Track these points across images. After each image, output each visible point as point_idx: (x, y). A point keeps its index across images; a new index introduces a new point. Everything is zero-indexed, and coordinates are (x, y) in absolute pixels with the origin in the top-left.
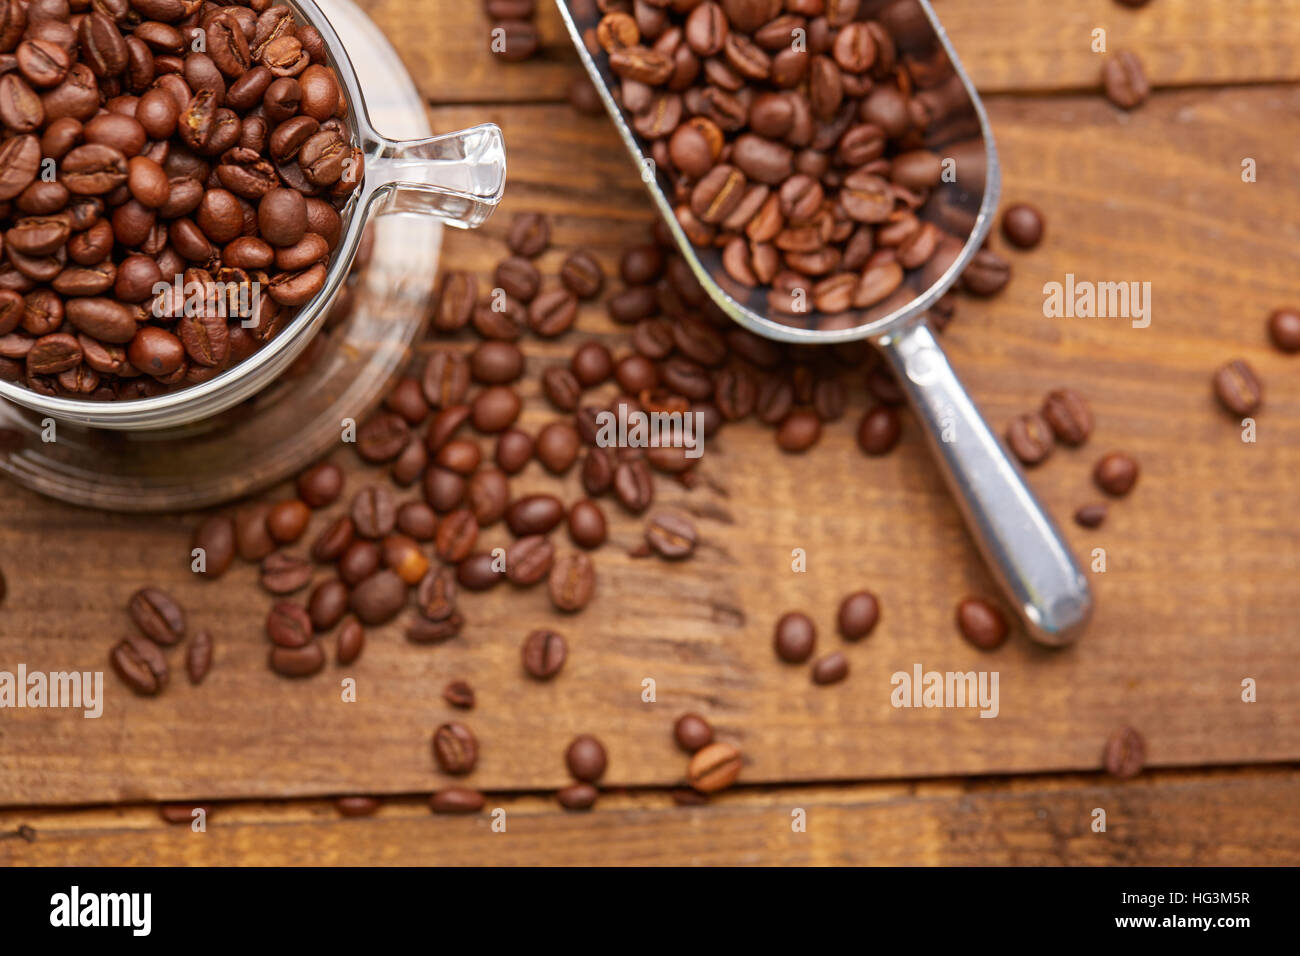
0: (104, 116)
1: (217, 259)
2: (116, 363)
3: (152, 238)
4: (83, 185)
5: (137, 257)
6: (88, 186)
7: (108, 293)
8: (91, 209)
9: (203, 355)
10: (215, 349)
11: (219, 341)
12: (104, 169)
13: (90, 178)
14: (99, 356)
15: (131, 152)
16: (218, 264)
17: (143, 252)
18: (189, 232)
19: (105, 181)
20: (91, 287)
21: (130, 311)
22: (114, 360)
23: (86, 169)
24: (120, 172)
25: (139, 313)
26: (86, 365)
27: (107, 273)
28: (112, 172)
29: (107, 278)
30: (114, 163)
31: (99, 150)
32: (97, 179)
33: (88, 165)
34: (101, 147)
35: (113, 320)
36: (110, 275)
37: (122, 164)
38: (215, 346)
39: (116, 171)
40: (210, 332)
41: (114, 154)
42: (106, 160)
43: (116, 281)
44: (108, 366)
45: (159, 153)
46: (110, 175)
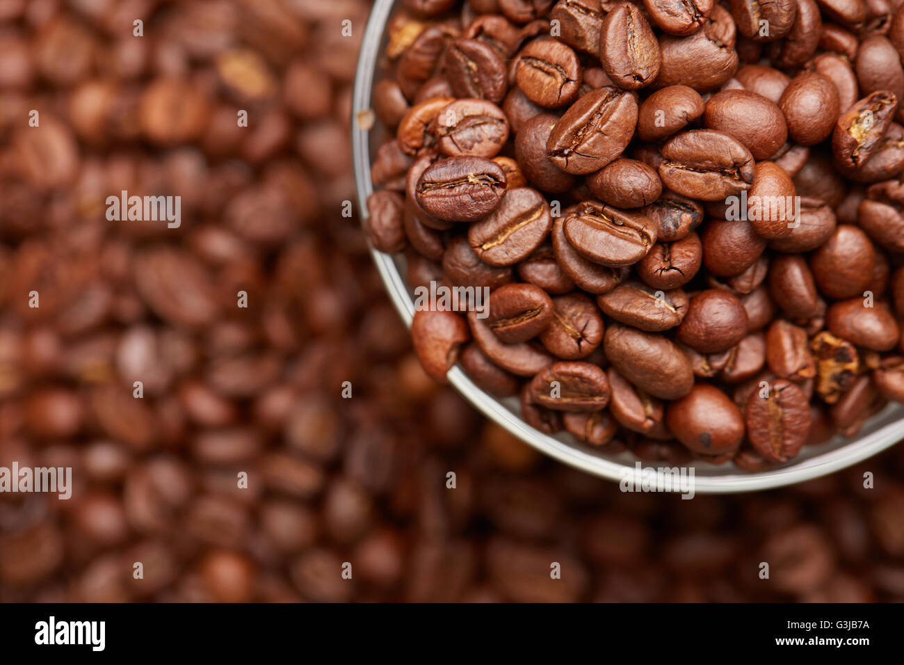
0: (736, 92)
1: (817, 317)
2: (650, 423)
3: (749, 272)
4: (685, 183)
5: (723, 294)
6: (693, 187)
7: (672, 334)
8: (687, 218)
9: (770, 446)
10: (789, 442)
11: (796, 433)
12: (721, 168)
13: (697, 178)
14: (631, 408)
15: (763, 153)
16: (818, 323)
17: (731, 286)
18: (796, 275)
19: (717, 184)
20: (652, 322)
21: (689, 360)
22: (649, 417)
23: (695, 163)
24: (742, 179)
25: (700, 365)
26: (609, 412)
27: (676, 308)
28: (731, 175)
29: (676, 315)
30: (738, 165)
31: (722, 141)
32: (708, 181)
33: (702, 159)
34: (725, 138)
35: (667, 371)
36: (679, 312)
37: (747, 170)
38: (789, 438)
39: (737, 177)
40: (788, 418)
41: (740, 152)
42: (728, 159)
43: (686, 319)
44: (639, 424)
45: (793, 160)
46: (728, 180)
